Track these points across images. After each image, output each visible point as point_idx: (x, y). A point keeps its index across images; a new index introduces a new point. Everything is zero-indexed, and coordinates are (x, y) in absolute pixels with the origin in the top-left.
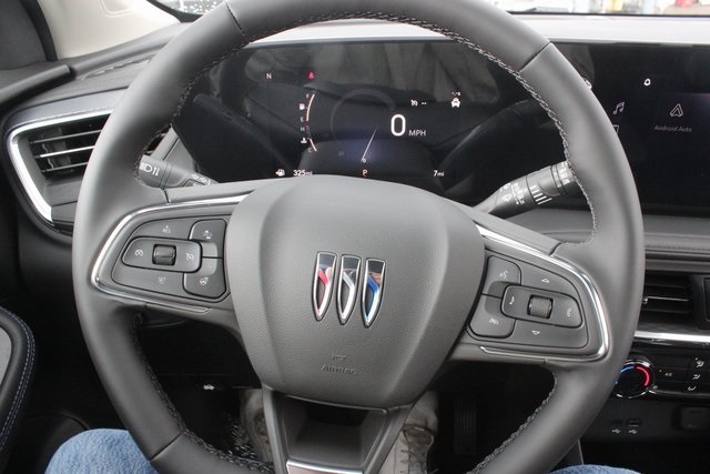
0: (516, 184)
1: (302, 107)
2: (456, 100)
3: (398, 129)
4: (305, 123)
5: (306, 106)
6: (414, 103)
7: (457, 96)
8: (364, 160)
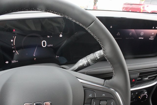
0: (83, 60)
1: (12, 41)
2: (61, 35)
3: (44, 45)
4: (13, 46)
5: (13, 40)
6: (48, 37)
7: (61, 34)
8: (34, 55)
